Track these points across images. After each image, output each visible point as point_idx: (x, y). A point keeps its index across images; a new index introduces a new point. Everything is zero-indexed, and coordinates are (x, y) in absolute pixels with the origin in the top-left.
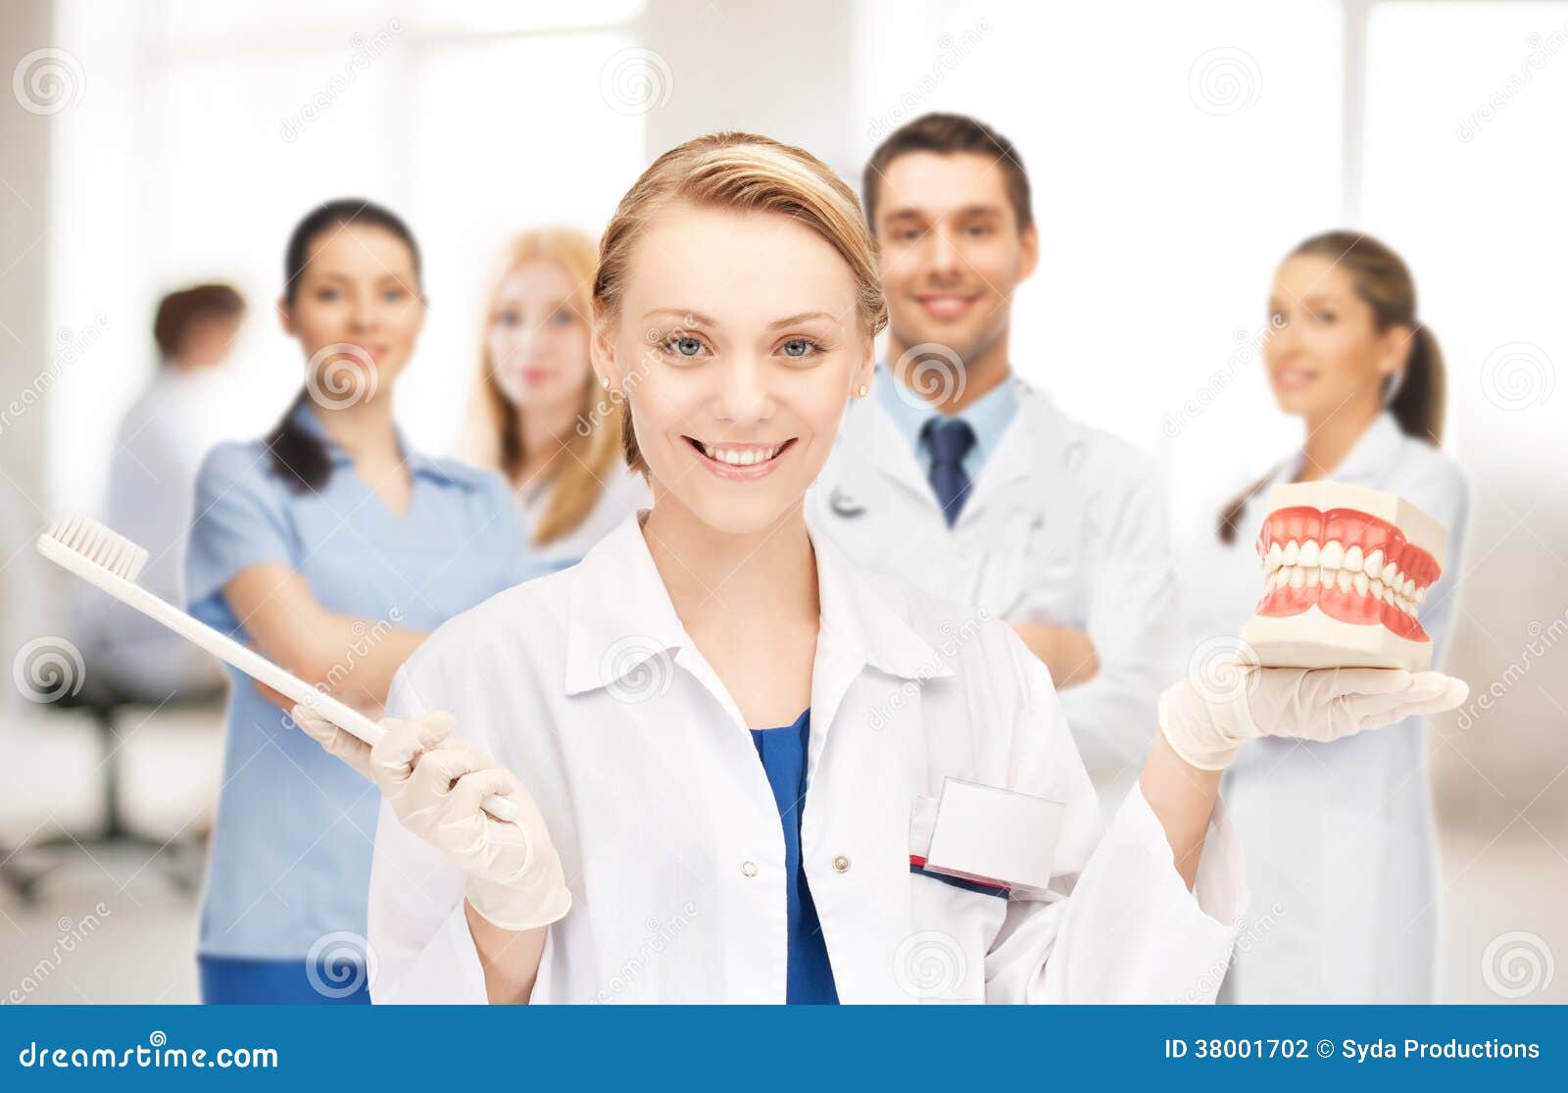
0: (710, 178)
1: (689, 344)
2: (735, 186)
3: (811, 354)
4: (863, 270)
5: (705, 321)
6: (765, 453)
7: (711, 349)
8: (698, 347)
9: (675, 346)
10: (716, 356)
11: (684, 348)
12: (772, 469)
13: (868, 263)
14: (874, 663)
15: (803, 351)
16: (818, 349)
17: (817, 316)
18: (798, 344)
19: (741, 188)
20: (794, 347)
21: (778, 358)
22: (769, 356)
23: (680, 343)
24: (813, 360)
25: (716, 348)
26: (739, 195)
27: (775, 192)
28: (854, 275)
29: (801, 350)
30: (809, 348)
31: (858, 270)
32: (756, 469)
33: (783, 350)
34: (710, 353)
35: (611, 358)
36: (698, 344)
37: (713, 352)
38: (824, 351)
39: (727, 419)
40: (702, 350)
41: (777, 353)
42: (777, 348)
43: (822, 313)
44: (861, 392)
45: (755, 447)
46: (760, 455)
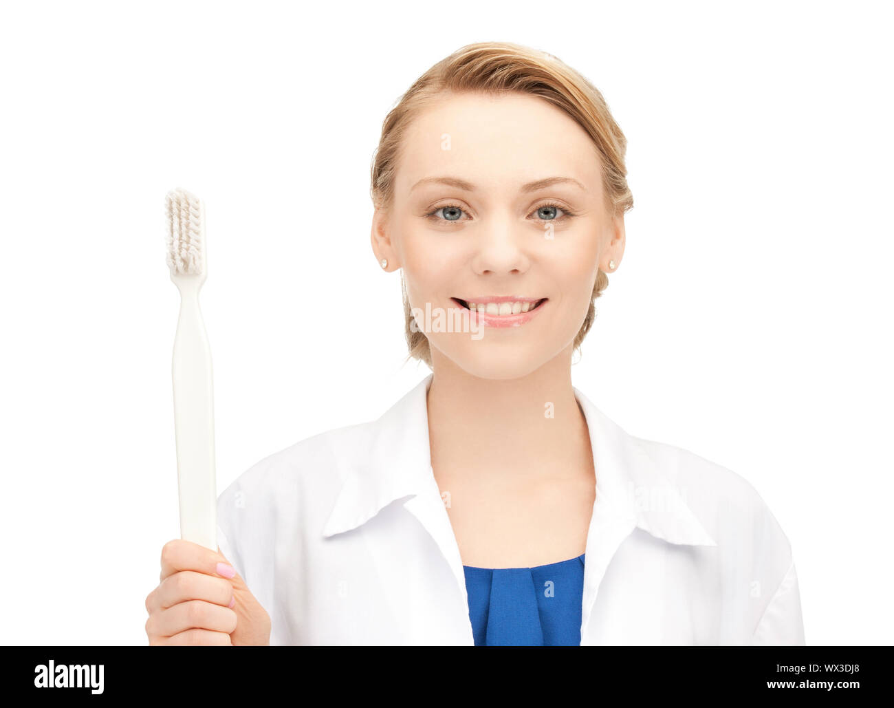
0: (467, 65)
1: (453, 212)
2: (488, 68)
3: (561, 219)
4: (608, 149)
5: (464, 186)
6: (522, 306)
7: (472, 214)
8: (460, 215)
9: (440, 214)
10: (476, 219)
11: (448, 215)
12: (527, 320)
13: (611, 142)
14: (643, 526)
15: (555, 215)
16: (567, 214)
17: (565, 180)
18: (550, 210)
19: (493, 71)
20: (547, 213)
21: (531, 221)
22: (523, 219)
23: (444, 212)
24: (562, 223)
25: (476, 212)
26: (493, 76)
27: (524, 73)
28: (599, 152)
29: (552, 215)
30: (559, 213)
31: (603, 148)
32: (513, 318)
33: (536, 214)
34: (470, 217)
35: (389, 242)
36: (460, 211)
37: (473, 216)
38: (573, 215)
39: (486, 272)
40: (463, 215)
41: (530, 216)
42: (530, 211)
43: (569, 179)
44: (611, 265)
45: (513, 300)
46: (517, 308)
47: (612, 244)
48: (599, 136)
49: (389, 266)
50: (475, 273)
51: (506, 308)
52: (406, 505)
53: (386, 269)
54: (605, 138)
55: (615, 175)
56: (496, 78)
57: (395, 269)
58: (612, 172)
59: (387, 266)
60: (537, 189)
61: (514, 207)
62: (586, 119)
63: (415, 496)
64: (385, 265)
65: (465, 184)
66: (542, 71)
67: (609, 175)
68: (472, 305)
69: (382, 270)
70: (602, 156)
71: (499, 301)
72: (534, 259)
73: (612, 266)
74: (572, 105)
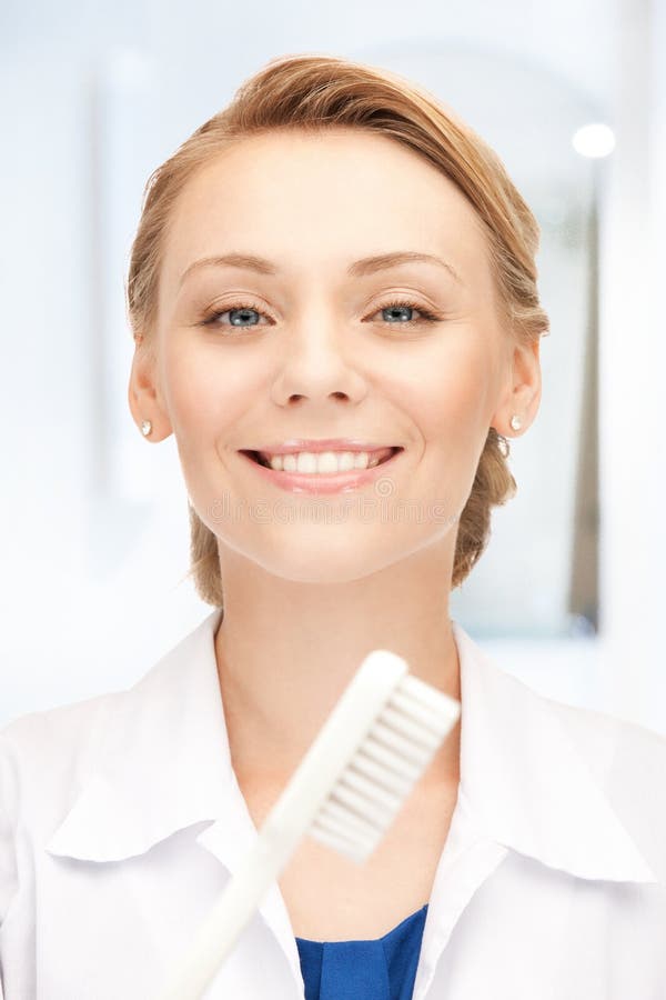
1: (245, 315)
3: (420, 325)
4: (499, 222)
5: (258, 265)
7: (274, 317)
8: (257, 319)
9: (225, 319)
10: (281, 324)
11: (237, 321)
12: (364, 481)
15: (410, 319)
16: (431, 317)
17: (423, 258)
18: (402, 310)
19: (307, 93)
20: (396, 314)
21: (370, 326)
22: (356, 322)
23: (231, 316)
25: (281, 313)
26: (307, 100)
29: (405, 318)
30: (415, 315)
31: (490, 219)
32: (340, 480)
33: (380, 316)
34: (272, 322)
35: (154, 395)
36: (257, 314)
37: (276, 320)
38: (437, 320)
39: (295, 398)
40: (262, 320)
41: (367, 319)
42: (367, 311)
43: (429, 257)
44: (513, 424)
45: (340, 448)
46: (346, 461)
47: (516, 390)
48: (481, 194)
49: (154, 431)
50: (276, 405)
51: (329, 462)
52: (201, 839)
53: (149, 436)
54: (494, 204)
55: (514, 270)
56: (312, 102)
57: (164, 437)
58: (508, 264)
59: (151, 432)
60: (376, 270)
61: (342, 301)
62: (462, 170)
63: (213, 822)
64: (147, 430)
65: (261, 263)
66: (388, 89)
67: (501, 267)
68: (276, 462)
69: (144, 440)
70: (490, 234)
71: (316, 448)
72: (372, 381)
73: (516, 425)
74: (438, 146)
